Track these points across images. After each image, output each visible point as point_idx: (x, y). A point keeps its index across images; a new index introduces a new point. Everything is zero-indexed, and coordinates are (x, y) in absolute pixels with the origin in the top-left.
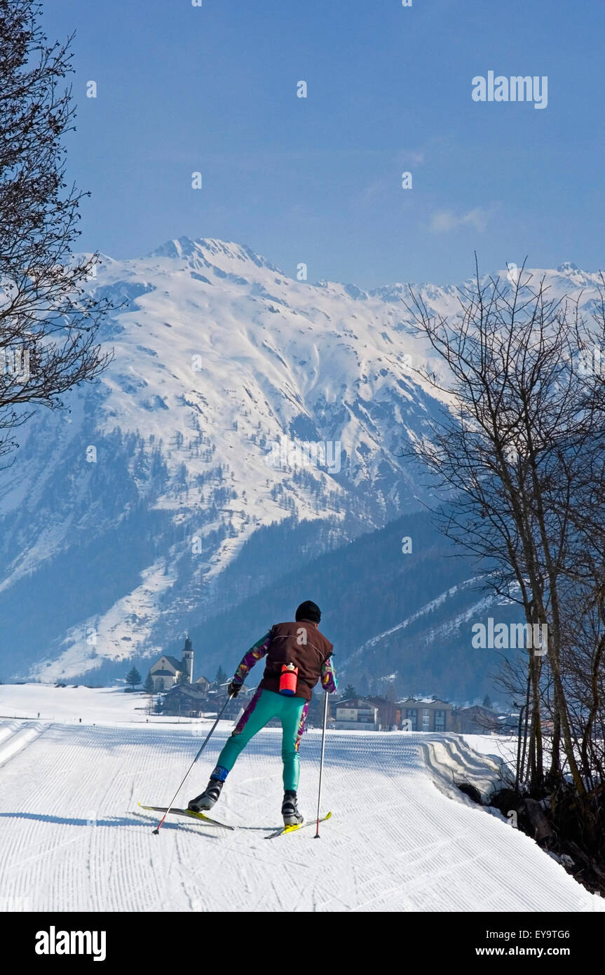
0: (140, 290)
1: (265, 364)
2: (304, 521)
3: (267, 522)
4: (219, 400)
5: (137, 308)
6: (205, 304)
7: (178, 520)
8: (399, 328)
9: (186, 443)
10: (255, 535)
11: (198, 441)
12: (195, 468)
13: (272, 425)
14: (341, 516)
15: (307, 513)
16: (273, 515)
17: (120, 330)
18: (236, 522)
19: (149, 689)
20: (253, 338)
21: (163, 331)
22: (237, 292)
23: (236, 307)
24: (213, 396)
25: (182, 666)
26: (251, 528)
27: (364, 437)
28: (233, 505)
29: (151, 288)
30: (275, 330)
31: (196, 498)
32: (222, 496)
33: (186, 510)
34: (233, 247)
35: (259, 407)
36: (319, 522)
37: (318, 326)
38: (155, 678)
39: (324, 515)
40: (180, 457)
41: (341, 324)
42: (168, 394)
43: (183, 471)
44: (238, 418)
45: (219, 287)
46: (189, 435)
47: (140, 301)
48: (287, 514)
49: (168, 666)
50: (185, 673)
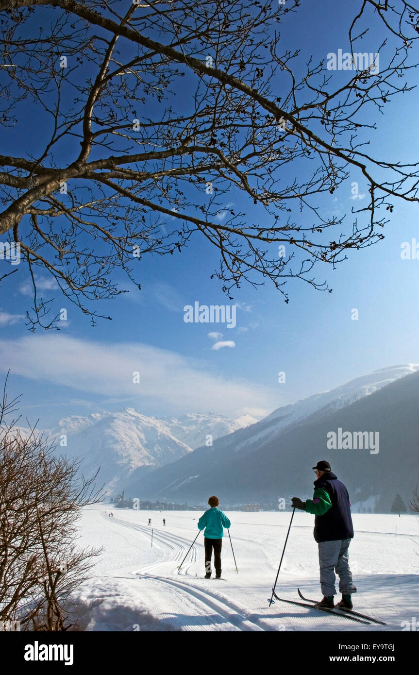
0: (115, 418)
1: (139, 433)
2: (147, 466)
3: (139, 466)
4: (130, 440)
5: (114, 422)
6: (127, 421)
7: (121, 465)
8: (166, 426)
9: (123, 449)
10: (137, 468)
11: (125, 449)
12: (124, 455)
13: (140, 445)
14: (154, 464)
15: (147, 464)
16: (140, 464)
17: (110, 426)
18: (133, 466)
19: (115, 502)
20: (137, 428)
21: (119, 426)
22: (134, 418)
23: (134, 421)
24: (129, 440)
25: (122, 497)
26: (136, 467)
27: (159, 448)
28: (132, 462)
29: (117, 418)
30: (142, 426)
31: (124, 461)
32: (130, 460)
33: (122, 464)
34: (133, 409)
35: (138, 442)
36: (149, 466)
37: (150, 425)
38: (116, 500)
39: (151, 464)
40: (121, 452)
41: (155, 425)
42: (119, 439)
43: (122, 455)
44: (134, 444)
45: (130, 417)
46: (123, 448)
47: (115, 420)
48: (143, 464)
49: (119, 497)
50: (123, 499)
